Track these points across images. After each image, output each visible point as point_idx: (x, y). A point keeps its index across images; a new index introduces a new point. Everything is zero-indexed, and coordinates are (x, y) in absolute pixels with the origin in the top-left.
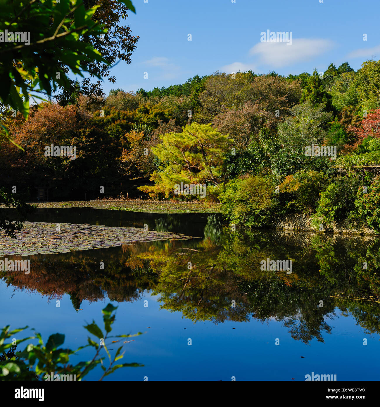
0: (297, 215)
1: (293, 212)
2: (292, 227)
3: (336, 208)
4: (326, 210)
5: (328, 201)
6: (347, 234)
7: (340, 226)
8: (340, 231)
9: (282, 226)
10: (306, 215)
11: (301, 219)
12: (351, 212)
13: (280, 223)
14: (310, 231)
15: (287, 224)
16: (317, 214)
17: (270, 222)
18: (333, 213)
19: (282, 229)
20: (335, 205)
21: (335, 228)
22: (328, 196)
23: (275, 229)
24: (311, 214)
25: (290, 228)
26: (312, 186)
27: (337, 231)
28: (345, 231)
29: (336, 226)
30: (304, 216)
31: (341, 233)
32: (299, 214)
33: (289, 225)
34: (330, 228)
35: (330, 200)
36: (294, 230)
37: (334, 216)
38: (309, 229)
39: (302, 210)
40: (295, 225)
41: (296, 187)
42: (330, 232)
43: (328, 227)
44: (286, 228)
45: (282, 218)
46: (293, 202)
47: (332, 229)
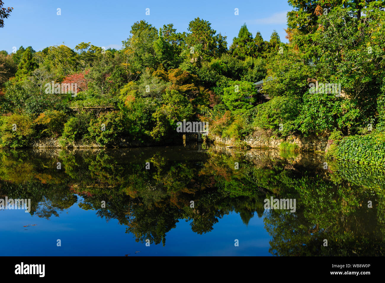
0: (47, 138)
1: (44, 137)
2: (44, 146)
3: (75, 133)
4: (69, 134)
5: (70, 129)
6: (82, 148)
7: (77, 144)
8: (77, 146)
9: (37, 146)
10: (54, 138)
11: (50, 141)
12: (85, 135)
13: (36, 144)
14: (57, 148)
15: (41, 145)
16: (62, 137)
17: (29, 144)
18: (74, 136)
19: (37, 148)
20: (74, 131)
21: (74, 145)
22: (70, 126)
23: (32, 148)
24: (58, 137)
25: (43, 147)
26: (56, 120)
27: (75, 147)
28: (81, 146)
29: (75, 144)
30: (52, 139)
31: (78, 148)
32: (49, 137)
33: (42, 145)
34: (70, 145)
35: (72, 128)
36: (46, 148)
37: (74, 138)
38: (56, 147)
39: (51, 135)
40: (46, 145)
41: (49, 121)
42: (71, 148)
43: (69, 145)
44: (40, 147)
45: (37, 140)
46: (46, 130)
47: (72, 146)
